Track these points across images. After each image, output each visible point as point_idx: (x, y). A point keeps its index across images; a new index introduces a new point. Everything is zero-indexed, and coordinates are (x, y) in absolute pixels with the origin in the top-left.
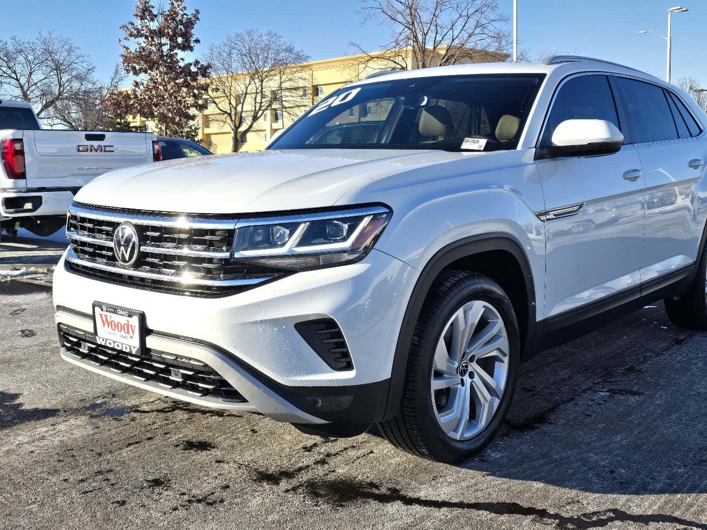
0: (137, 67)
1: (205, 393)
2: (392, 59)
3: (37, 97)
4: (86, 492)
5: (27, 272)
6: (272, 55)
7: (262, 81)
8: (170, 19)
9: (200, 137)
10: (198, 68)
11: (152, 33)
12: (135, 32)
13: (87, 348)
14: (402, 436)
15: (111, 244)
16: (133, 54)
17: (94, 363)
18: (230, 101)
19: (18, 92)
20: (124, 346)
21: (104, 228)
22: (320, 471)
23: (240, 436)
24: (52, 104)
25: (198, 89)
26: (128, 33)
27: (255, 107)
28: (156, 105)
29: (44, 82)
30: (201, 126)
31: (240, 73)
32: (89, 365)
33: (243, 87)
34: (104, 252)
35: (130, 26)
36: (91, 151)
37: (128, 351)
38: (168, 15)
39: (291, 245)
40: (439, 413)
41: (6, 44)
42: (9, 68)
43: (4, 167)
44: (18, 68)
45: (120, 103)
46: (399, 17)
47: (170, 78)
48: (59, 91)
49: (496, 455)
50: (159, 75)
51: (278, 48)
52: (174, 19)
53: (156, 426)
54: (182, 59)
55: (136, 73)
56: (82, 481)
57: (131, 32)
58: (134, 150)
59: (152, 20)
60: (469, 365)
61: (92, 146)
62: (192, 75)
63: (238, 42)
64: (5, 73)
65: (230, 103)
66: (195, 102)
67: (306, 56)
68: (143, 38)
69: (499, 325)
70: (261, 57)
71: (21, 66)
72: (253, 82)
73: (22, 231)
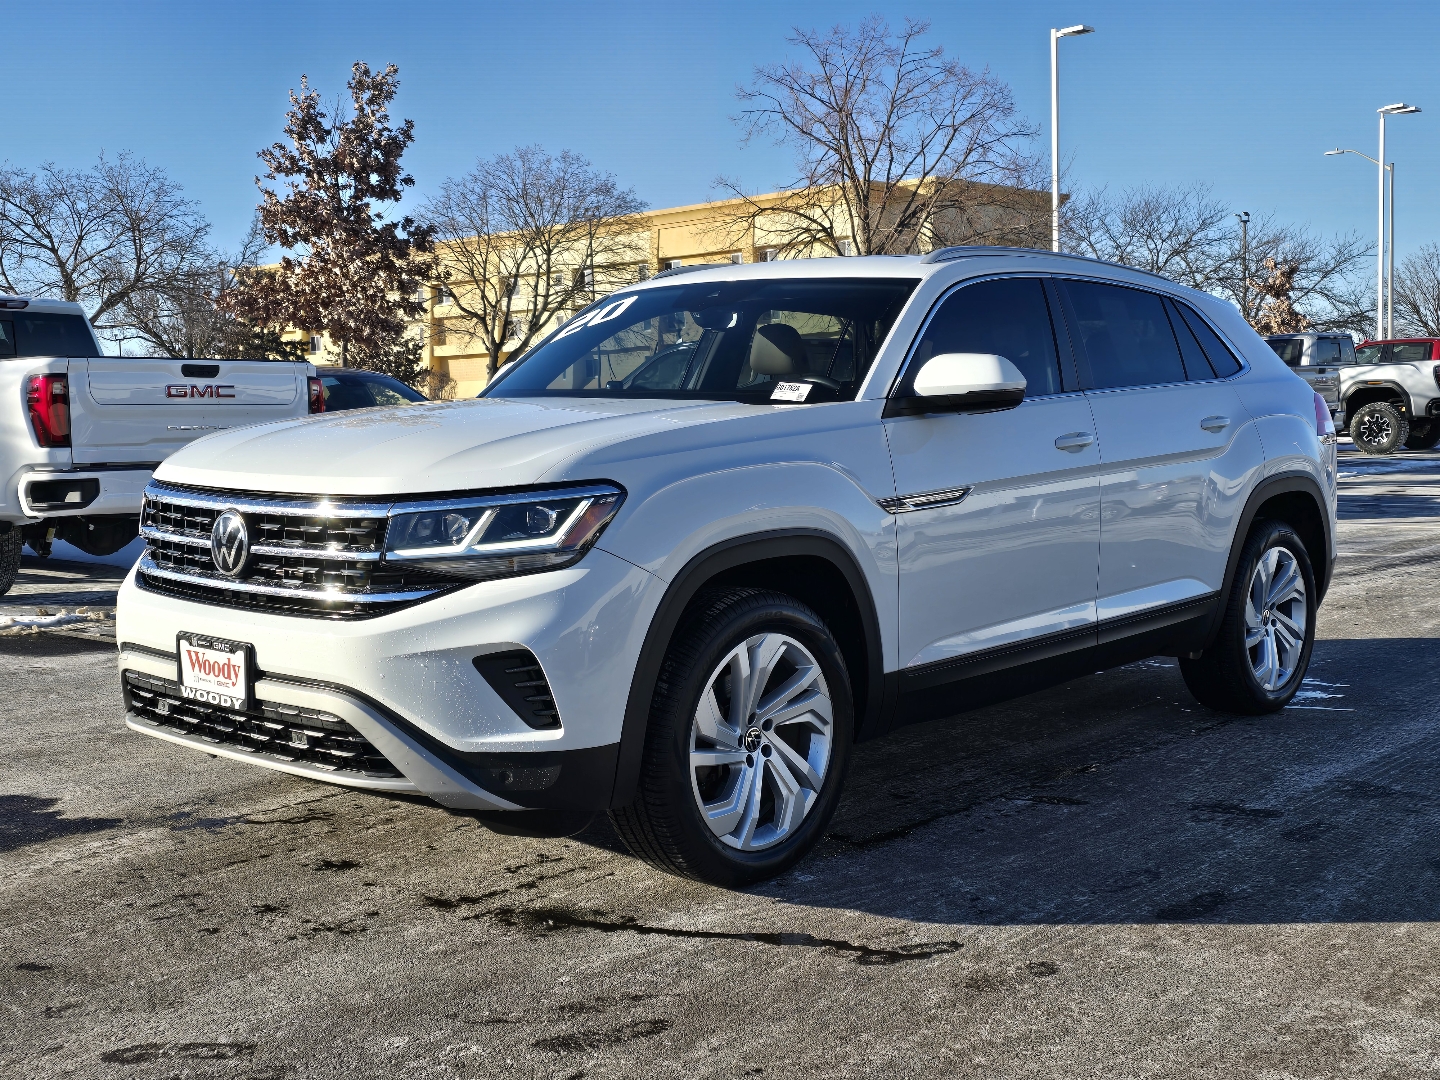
0: (290, 231)
1: (342, 765)
2: (802, 212)
3: (93, 284)
4: (160, 919)
5: (67, 618)
6: (571, 200)
7: (549, 252)
8: (356, 139)
9: (425, 363)
10: (409, 233)
11: (321, 166)
12: (287, 163)
13: (167, 707)
14: (647, 839)
15: (208, 544)
16: (282, 205)
17: (177, 730)
18: (483, 292)
19: (54, 274)
20: (223, 698)
21: (199, 519)
22: (524, 896)
23: (408, 855)
24: (122, 298)
25: (409, 272)
26: (273, 166)
27: (536, 304)
28: (326, 305)
29: (106, 254)
30: (427, 341)
31: (505, 235)
32: (170, 733)
33: (510, 264)
34: (197, 557)
35: (277, 153)
36: (192, 395)
37: (228, 704)
38: (352, 131)
39: (469, 541)
40: (705, 805)
41: (32, 180)
42: (38, 226)
43: (31, 424)
44: (55, 229)
45: (256, 300)
46: (819, 131)
47: (353, 253)
48: (137, 272)
49: (804, 878)
50: (331, 245)
51: (581, 186)
52: (362, 139)
53: (277, 840)
54: (379, 216)
55: (287, 242)
56: (155, 906)
57: (279, 163)
58: (273, 394)
59: (321, 140)
60: (763, 737)
61: (193, 387)
62: (398, 245)
63: (500, 174)
64: (28, 236)
65: (484, 297)
66: (403, 299)
67: (639, 201)
68: (303, 175)
69: (814, 673)
70: (548, 203)
71: (61, 223)
72: (531, 254)
73: (60, 546)
